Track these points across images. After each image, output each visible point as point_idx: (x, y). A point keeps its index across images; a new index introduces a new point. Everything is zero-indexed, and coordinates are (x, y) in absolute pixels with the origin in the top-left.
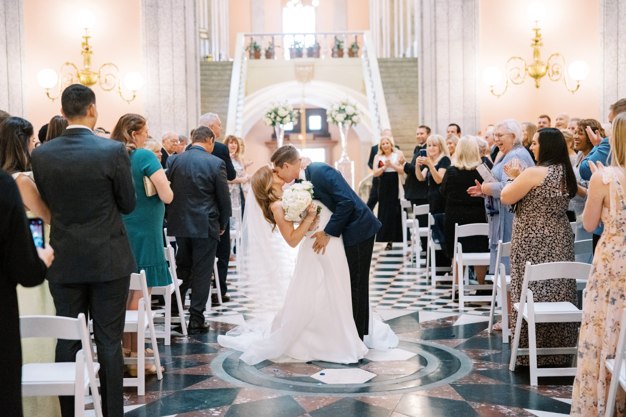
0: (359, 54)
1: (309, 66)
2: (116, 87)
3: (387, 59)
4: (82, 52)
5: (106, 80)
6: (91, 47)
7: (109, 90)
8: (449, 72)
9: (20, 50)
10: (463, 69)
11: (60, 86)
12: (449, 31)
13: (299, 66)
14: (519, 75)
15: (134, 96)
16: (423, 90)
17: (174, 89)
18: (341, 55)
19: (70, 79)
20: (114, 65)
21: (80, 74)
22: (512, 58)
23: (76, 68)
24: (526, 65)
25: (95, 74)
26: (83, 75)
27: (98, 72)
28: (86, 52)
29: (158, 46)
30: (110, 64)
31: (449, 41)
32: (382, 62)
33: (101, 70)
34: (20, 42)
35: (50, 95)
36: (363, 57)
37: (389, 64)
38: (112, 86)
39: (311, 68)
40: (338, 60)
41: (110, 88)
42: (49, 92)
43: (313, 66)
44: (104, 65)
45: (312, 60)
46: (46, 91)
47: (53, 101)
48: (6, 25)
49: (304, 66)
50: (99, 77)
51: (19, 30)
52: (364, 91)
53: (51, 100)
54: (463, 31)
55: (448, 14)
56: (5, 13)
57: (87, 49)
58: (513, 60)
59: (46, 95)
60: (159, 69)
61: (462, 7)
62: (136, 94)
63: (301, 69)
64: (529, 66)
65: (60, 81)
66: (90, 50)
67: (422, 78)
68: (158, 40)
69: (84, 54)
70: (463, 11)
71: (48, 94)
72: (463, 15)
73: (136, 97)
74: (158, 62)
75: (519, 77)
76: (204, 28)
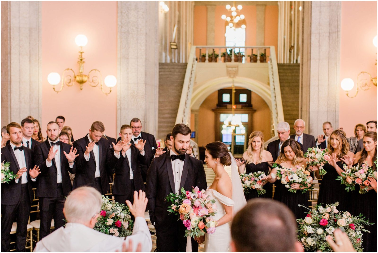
0: (267, 60)
1: (235, 67)
2: (99, 85)
3: (284, 64)
4: (78, 62)
5: (93, 80)
6: (84, 59)
7: (94, 87)
8: (319, 80)
9: (39, 59)
10: (328, 78)
11: (62, 83)
12: (319, 53)
13: (229, 67)
14: (366, 84)
15: (111, 91)
16: (302, 90)
17: (137, 86)
18: (255, 61)
19: (69, 79)
20: (98, 70)
21: (76, 76)
22: (361, 73)
23: (74, 72)
24: (371, 78)
25: (86, 76)
26: (78, 76)
27: (88, 75)
28: (80, 62)
29: (128, 59)
30: (95, 70)
31: (319, 59)
32: (280, 66)
33: (90, 74)
34: (38, 55)
35: (55, 89)
36: (269, 62)
37: (285, 67)
38: (97, 84)
39: (236, 69)
40: (254, 64)
41: (95, 85)
42: (55, 87)
43: (238, 67)
44: (92, 70)
45: (237, 63)
46: (53, 87)
47: (57, 93)
48: (30, 43)
49: (232, 67)
50: (88, 78)
51: (38, 47)
52: (269, 84)
53: (56, 93)
54: (329, 53)
55: (319, 41)
56: (30, 36)
57: (81, 60)
58: (362, 73)
59: (53, 89)
60: (128, 74)
61: (329, 37)
62: (112, 90)
63: (230, 69)
64: (373, 78)
65: (63, 80)
66: (83, 61)
67: (302, 82)
68: (128, 54)
69: (79, 63)
70: (329, 40)
71: (54, 89)
72: (329, 43)
73: (111, 92)
74: (128, 68)
75: (366, 86)
76: (174, 42)
